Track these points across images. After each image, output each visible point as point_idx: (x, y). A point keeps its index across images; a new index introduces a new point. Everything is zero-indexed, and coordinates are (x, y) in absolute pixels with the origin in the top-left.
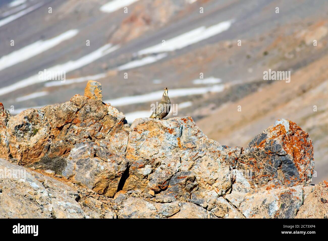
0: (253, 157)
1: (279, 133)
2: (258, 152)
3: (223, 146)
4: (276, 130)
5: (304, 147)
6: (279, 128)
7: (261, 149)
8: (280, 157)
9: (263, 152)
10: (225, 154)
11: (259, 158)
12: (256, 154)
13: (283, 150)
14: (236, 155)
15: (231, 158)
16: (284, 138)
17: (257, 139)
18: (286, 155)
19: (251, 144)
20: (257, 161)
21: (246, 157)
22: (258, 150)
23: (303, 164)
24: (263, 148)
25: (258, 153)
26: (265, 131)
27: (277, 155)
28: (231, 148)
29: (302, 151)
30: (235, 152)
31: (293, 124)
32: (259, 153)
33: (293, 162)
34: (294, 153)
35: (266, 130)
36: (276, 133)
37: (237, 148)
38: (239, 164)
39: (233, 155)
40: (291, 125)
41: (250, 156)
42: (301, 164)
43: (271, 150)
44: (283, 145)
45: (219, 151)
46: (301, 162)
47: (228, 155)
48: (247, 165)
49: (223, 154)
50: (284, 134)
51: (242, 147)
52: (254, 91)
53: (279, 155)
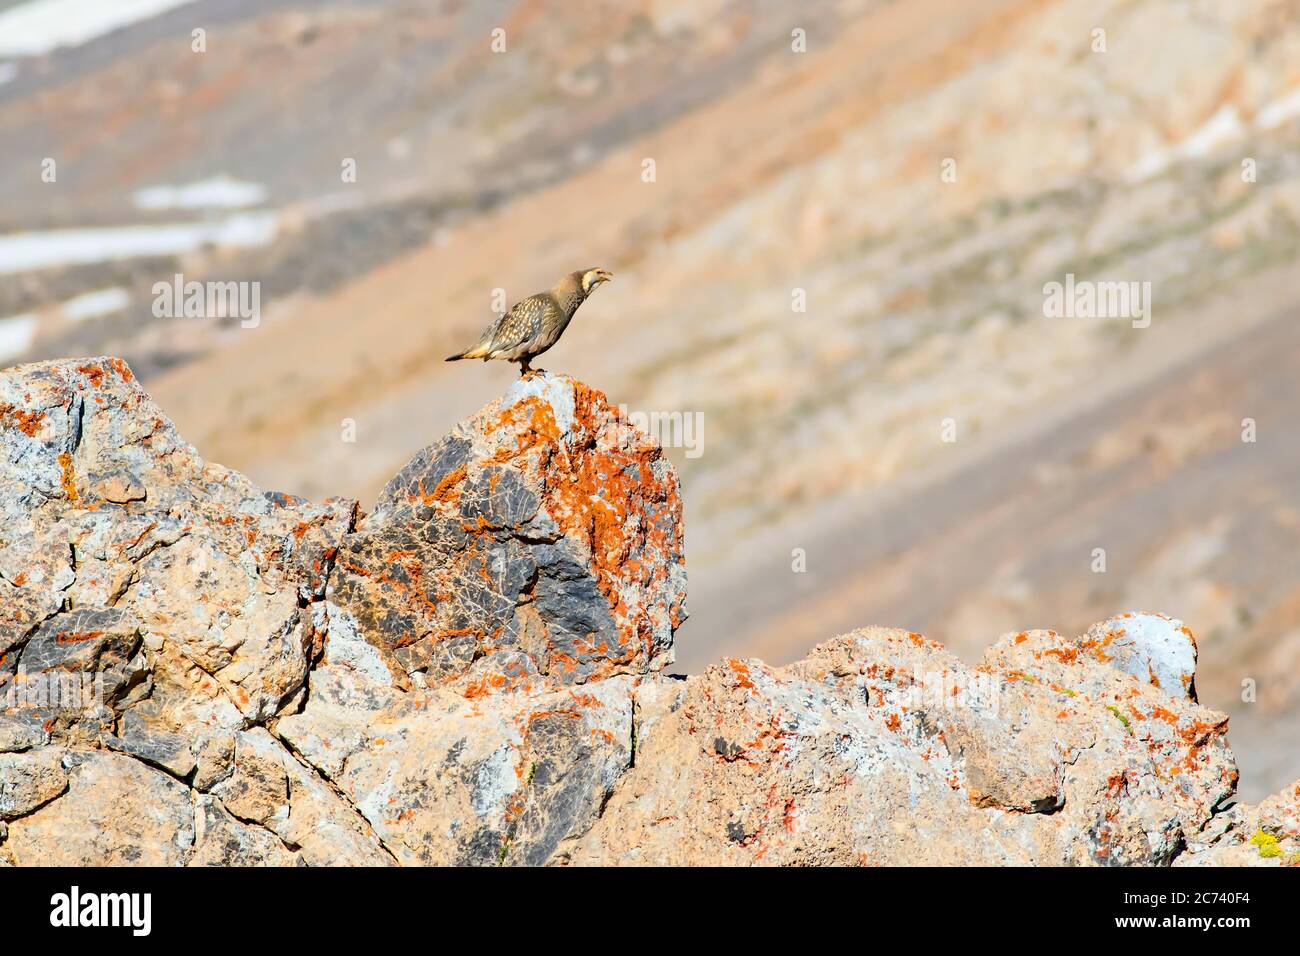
0: (407, 548)
1: (525, 436)
2: (428, 524)
3: (268, 495)
4: (514, 423)
5: (639, 502)
6: (528, 415)
7: (444, 508)
8: (531, 548)
9: (450, 526)
10: (279, 532)
11: (436, 551)
12: (419, 531)
13: (543, 514)
14: (328, 536)
15: (303, 548)
16: (549, 462)
17: (425, 466)
18: (559, 537)
19: (398, 488)
20: (426, 566)
21: (376, 546)
22: (430, 513)
23: (633, 580)
24: (455, 507)
25: (428, 529)
26: (460, 428)
27: (517, 537)
28: (308, 504)
29: (633, 522)
30: (322, 525)
31: (591, 396)
32: (433, 531)
33: (591, 571)
34: (594, 529)
35: (469, 422)
36: (510, 438)
37: (334, 505)
38: (341, 577)
39: (314, 535)
40: (581, 403)
41: (392, 544)
42: (627, 579)
43: (487, 517)
44: (544, 492)
45: (252, 519)
46: (627, 573)
47: (292, 538)
48: (380, 585)
49: (268, 533)
50: (551, 442)
51: (355, 502)
52: (414, 242)
53: (526, 540)
